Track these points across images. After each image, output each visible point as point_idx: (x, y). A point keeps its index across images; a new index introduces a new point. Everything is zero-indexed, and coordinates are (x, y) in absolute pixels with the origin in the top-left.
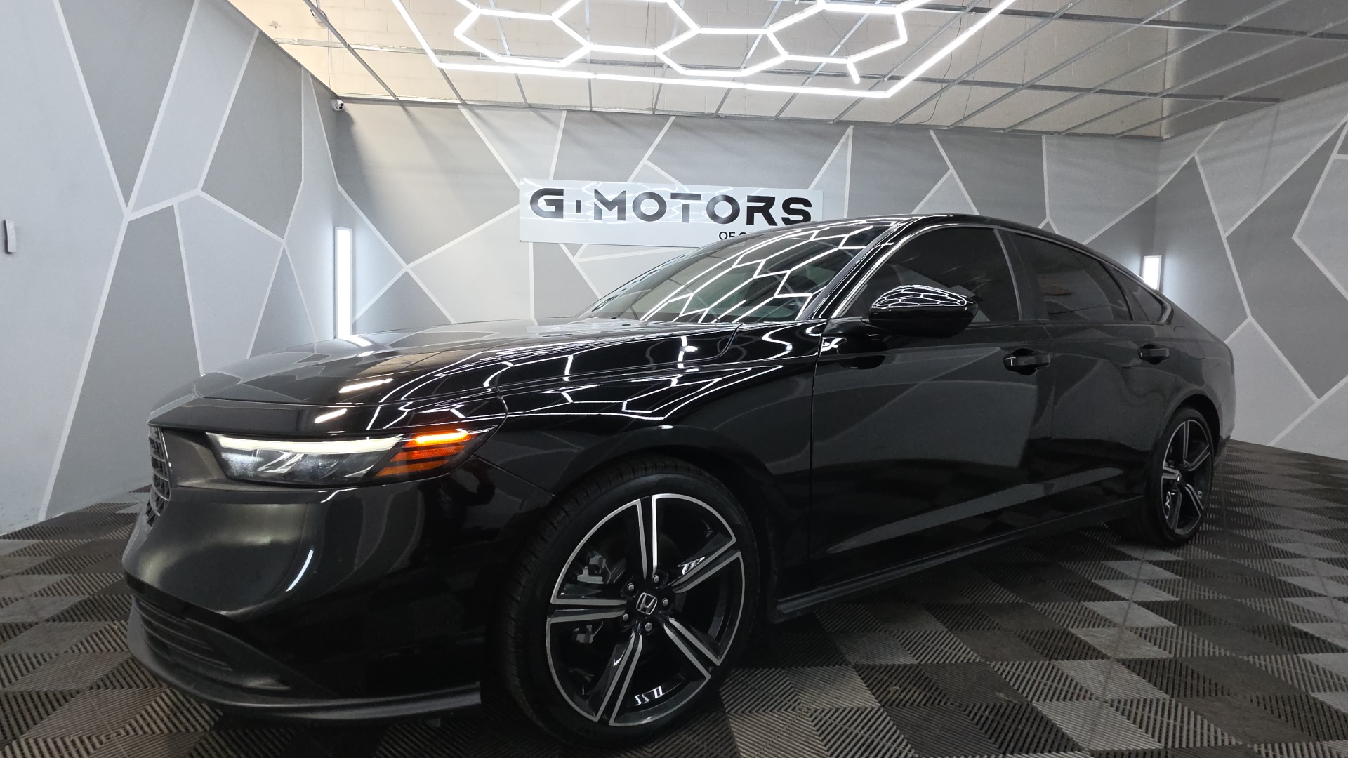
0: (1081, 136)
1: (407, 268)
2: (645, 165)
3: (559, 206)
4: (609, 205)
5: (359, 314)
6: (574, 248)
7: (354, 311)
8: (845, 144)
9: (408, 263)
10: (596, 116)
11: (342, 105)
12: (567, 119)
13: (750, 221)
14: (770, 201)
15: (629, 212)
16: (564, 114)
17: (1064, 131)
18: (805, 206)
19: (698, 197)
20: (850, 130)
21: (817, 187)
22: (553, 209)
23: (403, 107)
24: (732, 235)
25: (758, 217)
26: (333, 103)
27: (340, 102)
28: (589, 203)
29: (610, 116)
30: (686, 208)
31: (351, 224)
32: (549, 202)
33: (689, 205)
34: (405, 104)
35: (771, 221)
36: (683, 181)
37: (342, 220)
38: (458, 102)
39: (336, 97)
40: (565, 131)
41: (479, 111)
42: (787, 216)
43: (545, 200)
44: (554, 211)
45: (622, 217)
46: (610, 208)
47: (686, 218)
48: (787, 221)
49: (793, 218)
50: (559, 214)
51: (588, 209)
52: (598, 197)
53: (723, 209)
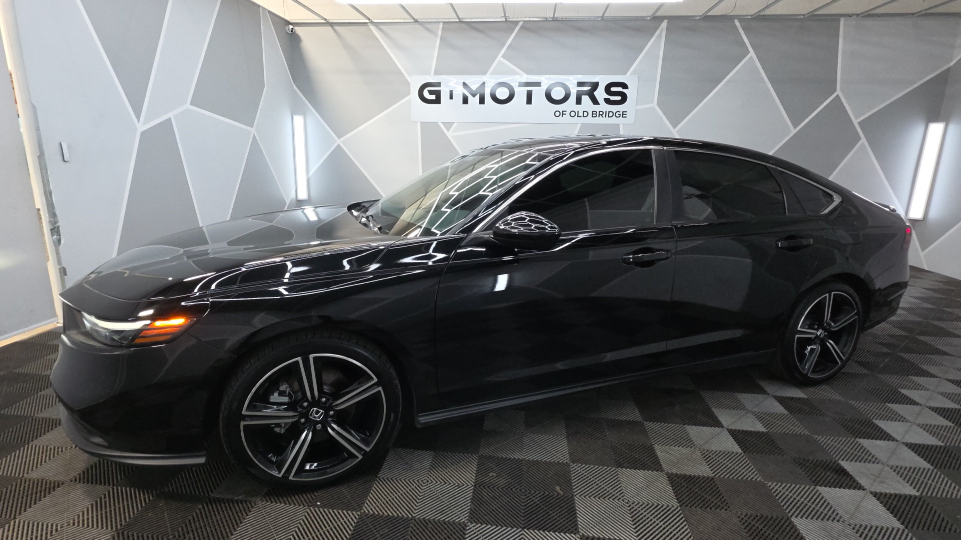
0: (879, 16)
1: (339, 141)
2: (500, 61)
3: (438, 94)
4: (473, 93)
5: (311, 173)
6: (448, 125)
7: (308, 171)
8: (660, 36)
9: (339, 138)
10: (463, 25)
11: (292, 29)
12: (443, 29)
13: (579, 101)
14: (595, 86)
15: (488, 98)
16: (441, 25)
17: (862, 13)
18: (623, 88)
19: (538, 84)
20: (664, 24)
21: (633, 73)
22: (433, 97)
23: (332, 27)
24: (564, 113)
25: (586, 99)
26: (287, 28)
27: (291, 27)
28: (459, 91)
29: (476, 25)
30: (529, 94)
31: (303, 113)
32: (431, 92)
33: (531, 91)
34: (334, 25)
35: (595, 101)
36: (528, 72)
37: (296, 110)
38: (367, 21)
39: (289, 23)
40: (442, 39)
41: (382, 27)
42: (608, 97)
43: (429, 91)
44: (435, 98)
45: (482, 101)
46: (474, 96)
47: (529, 101)
48: (607, 101)
49: (613, 98)
50: (437, 101)
51: (458, 97)
52: (465, 86)
53: (558, 93)
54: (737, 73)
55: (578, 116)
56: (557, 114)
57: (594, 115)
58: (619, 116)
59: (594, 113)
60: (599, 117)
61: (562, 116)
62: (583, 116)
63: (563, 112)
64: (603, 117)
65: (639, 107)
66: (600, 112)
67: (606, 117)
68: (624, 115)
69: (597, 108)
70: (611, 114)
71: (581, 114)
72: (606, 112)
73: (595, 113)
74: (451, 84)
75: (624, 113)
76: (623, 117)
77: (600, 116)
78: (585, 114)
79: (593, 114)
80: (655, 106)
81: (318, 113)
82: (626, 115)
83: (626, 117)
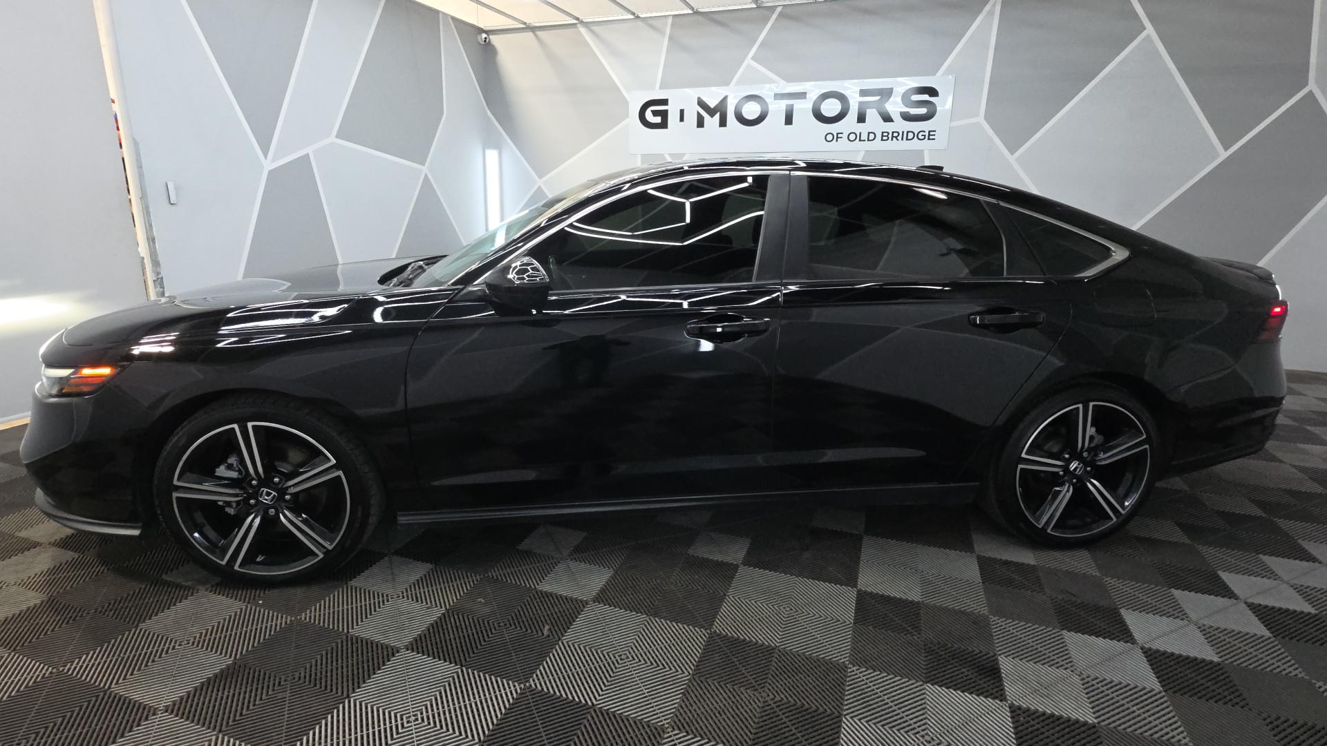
1: (540, 182)
2: (748, 65)
3: (664, 114)
4: (712, 112)
9: (540, 178)
10: (699, 17)
11: (486, 38)
12: (673, 24)
13: (861, 119)
15: (731, 119)
16: (670, 19)
18: (930, 96)
19: (802, 95)
21: (948, 72)
22: (658, 120)
23: (533, 32)
24: (839, 136)
25: (872, 115)
26: (479, 38)
27: (484, 36)
28: (692, 111)
30: (790, 109)
31: (497, 146)
32: (655, 113)
33: (793, 105)
34: (535, 29)
36: (789, 79)
37: (490, 141)
38: (575, 22)
39: (481, 31)
40: (670, 38)
41: (595, 28)
42: (906, 110)
43: (652, 111)
44: (660, 122)
45: (723, 123)
46: (712, 115)
47: (789, 120)
49: (913, 111)
50: (664, 125)
51: (691, 118)
52: (701, 104)
53: (831, 108)
54: (1122, 62)
55: (860, 140)
56: (829, 138)
57: (884, 138)
58: (923, 137)
59: (884, 134)
60: (892, 140)
61: (837, 141)
62: (868, 140)
63: (838, 134)
64: (897, 140)
65: (954, 124)
66: (893, 132)
67: (902, 139)
68: (930, 135)
69: (889, 127)
70: (911, 135)
71: (864, 137)
72: (903, 132)
73: (886, 134)
74: (682, 99)
75: (931, 133)
76: (929, 139)
77: (894, 138)
78: (871, 137)
79: (883, 136)
80: (981, 119)
81: (517, 147)
82: (934, 135)
83: (934, 139)
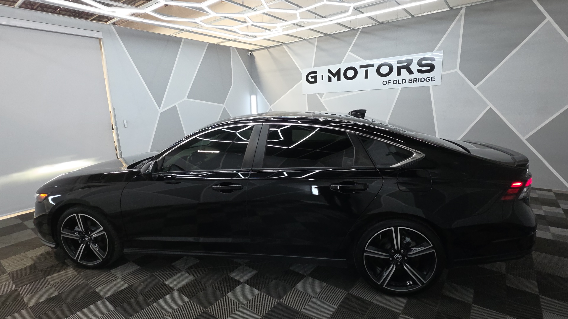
1: (271, 107)
2: (349, 54)
3: (315, 77)
4: (334, 75)
6: (321, 95)
9: (270, 105)
10: (328, 37)
11: (250, 53)
12: (318, 41)
13: (399, 73)
15: (342, 77)
16: (317, 39)
18: (432, 61)
19: (372, 66)
21: (439, 50)
22: (313, 80)
23: (267, 49)
24: (389, 82)
25: (404, 71)
26: (248, 53)
27: (250, 52)
28: (327, 75)
29: (334, 36)
30: (367, 72)
31: (255, 93)
32: (312, 77)
33: (368, 70)
35: (411, 72)
36: (366, 59)
37: (253, 92)
38: (281, 44)
40: (317, 46)
41: (289, 45)
42: (420, 68)
44: (314, 80)
45: (339, 79)
46: (334, 76)
47: (366, 76)
48: (420, 71)
49: (423, 69)
50: (315, 82)
51: (326, 78)
52: (330, 72)
53: (385, 70)
55: (399, 83)
56: (385, 83)
57: (410, 82)
58: (429, 80)
59: (410, 80)
61: (388, 84)
62: (403, 83)
63: (388, 81)
64: (416, 82)
65: (443, 73)
66: (414, 79)
67: (419, 82)
69: (412, 77)
70: (423, 80)
71: (401, 82)
72: (419, 78)
73: (411, 80)
74: (322, 71)
75: (433, 78)
76: (432, 81)
77: (415, 82)
78: (404, 81)
79: (409, 81)
80: (457, 70)
81: (262, 93)
82: (434, 79)
83: (434, 81)
